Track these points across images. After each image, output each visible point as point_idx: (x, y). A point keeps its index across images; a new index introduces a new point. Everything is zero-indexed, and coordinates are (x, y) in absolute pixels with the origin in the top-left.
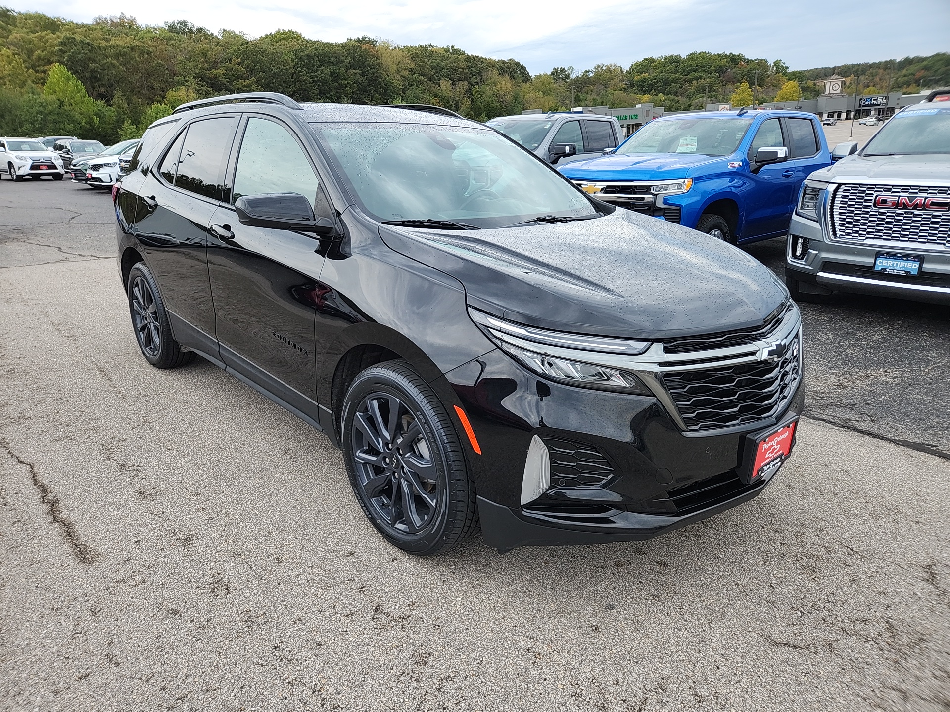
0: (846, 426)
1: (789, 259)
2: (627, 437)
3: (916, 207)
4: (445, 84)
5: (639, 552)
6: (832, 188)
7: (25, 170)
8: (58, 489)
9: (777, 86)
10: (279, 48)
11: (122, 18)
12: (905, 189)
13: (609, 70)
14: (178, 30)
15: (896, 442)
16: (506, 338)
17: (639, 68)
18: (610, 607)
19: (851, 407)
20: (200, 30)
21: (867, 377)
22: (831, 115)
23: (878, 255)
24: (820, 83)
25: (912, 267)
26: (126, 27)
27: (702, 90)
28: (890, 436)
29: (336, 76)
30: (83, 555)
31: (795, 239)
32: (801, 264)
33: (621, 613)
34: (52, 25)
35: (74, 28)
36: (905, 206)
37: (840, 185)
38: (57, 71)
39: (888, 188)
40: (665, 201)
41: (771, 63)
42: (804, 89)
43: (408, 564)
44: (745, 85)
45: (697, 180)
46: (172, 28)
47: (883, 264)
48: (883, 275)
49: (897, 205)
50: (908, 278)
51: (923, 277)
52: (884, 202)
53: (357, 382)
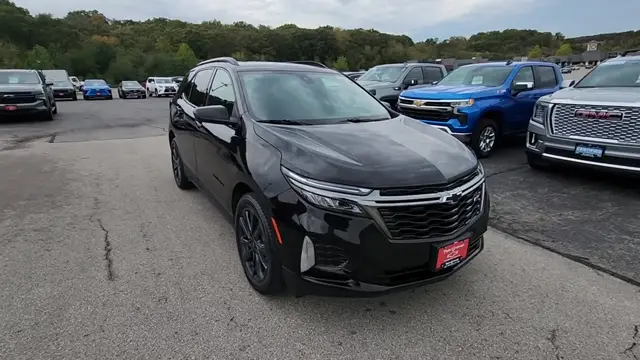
0: (536, 243)
1: (528, 145)
2: (357, 241)
3: (601, 117)
4: (368, 48)
5: (383, 304)
6: (551, 106)
7: (162, 92)
8: (113, 244)
9: (557, 47)
10: (286, 32)
11: (215, 21)
12: (593, 107)
13: (457, 39)
14: (240, 26)
15: (563, 255)
16: (296, 183)
17: (474, 38)
18: (354, 333)
19: (542, 232)
20: (249, 25)
21: (561, 215)
22: (590, 63)
23: (577, 145)
24: (584, 45)
25: (599, 152)
26: (216, 25)
27: (511, 49)
28: (562, 251)
29: (312, 45)
30: (111, 276)
31: (531, 134)
32: (533, 148)
33: (358, 337)
34: (183, 25)
35: (192, 26)
36: (594, 117)
37: (555, 104)
38: (183, 46)
39: (583, 106)
40: (458, 111)
41: (554, 34)
42: (573, 48)
43: (257, 298)
44: (537, 46)
45: (476, 100)
46: (236, 25)
47: (580, 149)
48: (579, 156)
49: (589, 116)
50: (595, 159)
51: (604, 158)
52: (581, 114)
53: (241, 200)
